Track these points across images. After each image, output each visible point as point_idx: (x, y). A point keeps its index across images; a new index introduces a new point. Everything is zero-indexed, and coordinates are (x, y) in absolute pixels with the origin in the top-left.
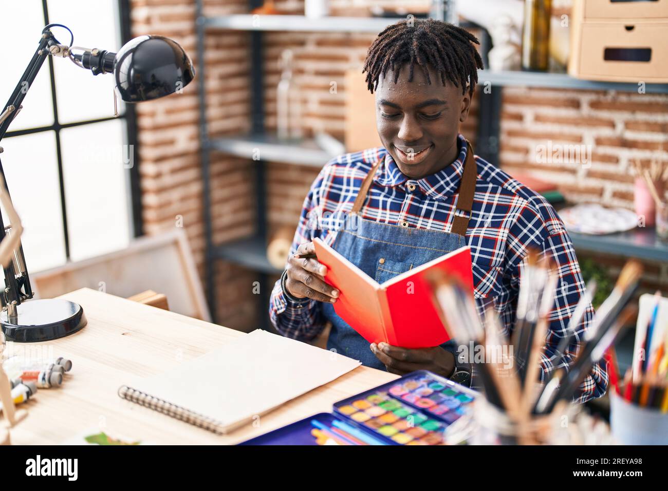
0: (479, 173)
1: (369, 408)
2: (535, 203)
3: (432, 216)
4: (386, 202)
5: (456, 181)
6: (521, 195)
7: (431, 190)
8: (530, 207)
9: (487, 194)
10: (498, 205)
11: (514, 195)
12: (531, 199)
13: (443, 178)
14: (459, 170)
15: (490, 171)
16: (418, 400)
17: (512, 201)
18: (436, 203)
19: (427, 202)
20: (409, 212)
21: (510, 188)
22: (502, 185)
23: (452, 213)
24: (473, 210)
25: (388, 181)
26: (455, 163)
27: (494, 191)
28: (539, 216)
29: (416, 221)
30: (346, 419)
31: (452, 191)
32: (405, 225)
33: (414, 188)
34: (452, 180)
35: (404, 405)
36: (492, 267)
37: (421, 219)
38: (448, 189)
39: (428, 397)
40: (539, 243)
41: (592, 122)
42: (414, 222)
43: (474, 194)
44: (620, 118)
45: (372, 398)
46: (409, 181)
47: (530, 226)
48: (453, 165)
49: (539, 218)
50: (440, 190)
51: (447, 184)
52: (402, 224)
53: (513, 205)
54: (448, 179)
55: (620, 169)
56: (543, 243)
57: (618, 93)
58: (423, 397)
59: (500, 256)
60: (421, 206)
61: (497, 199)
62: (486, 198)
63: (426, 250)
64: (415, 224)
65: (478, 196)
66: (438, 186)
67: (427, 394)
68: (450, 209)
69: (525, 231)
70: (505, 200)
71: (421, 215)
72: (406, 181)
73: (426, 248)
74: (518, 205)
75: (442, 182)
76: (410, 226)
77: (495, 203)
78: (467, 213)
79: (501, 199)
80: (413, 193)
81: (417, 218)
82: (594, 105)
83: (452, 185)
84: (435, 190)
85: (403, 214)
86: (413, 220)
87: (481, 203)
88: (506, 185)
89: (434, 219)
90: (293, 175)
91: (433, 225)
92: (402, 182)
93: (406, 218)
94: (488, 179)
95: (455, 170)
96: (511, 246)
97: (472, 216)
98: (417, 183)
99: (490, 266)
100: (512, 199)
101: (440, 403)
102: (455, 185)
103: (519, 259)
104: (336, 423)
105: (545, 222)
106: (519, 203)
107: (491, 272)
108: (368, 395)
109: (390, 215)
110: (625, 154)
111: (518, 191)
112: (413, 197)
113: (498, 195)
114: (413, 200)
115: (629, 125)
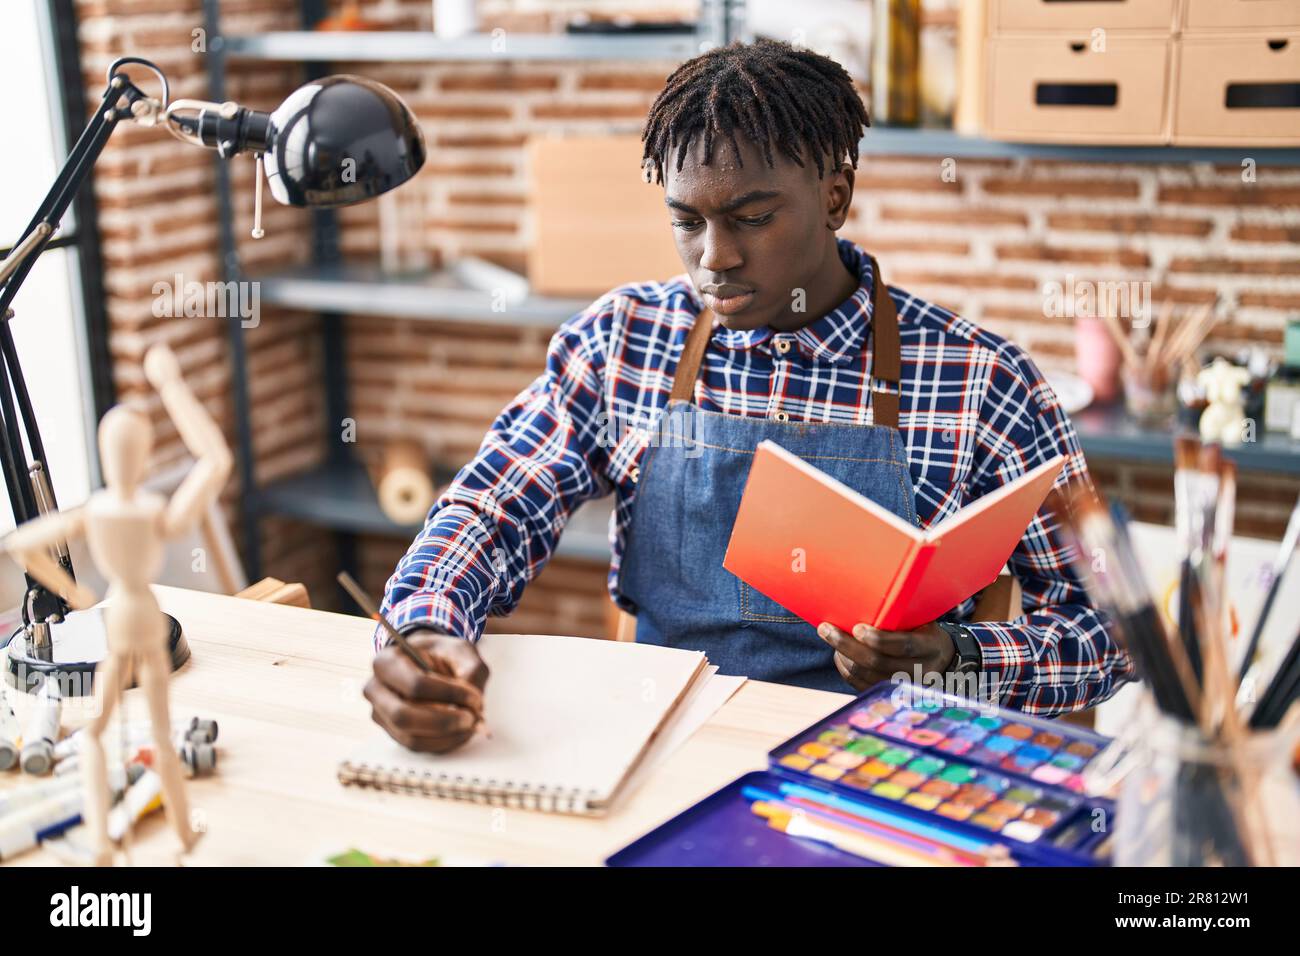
0: (899, 311)
1: (832, 754)
2: (1009, 356)
3: (830, 395)
4: (739, 376)
5: (861, 328)
6: (983, 344)
7: (821, 349)
8: (1003, 364)
9: (922, 347)
10: (945, 366)
11: (969, 344)
12: (1001, 349)
13: (840, 323)
14: (866, 306)
15: (916, 306)
16: (909, 734)
17: (968, 355)
18: (834, 371)
19: (816, 370)
20: (786, 393)
21: (960, 332)
22: (944, 328)
23: (865, 388)
24: (902, 378)
25: (735, 339)
26: (858, 293)
27: (932, 340)
28: (1019, 378)
29: (801, 409)
30: (803, 777)
31: (858, 347)
32: (781, 417)
33: (788, 347)
34: (855, 326)
35: (891, 745)
36: (954, 484)
37: (810, 403)
38: (849, 343)
39: (922, 725)
40: (1027, 427)
41: (986, 218)
42: (798, 411)
43: (900, 349)
44: (1037, 208)
45: (826, 737)
46: (777, 335)
47: (1007, 399)
48: (854, 297)
49: (1021, 384)
50: (836, 345)
51: (847, 334)
52: (777, 417)
53: (973, 361)
54: (848, 324)
55: (1040, 300)
56: (1033, 427)
57: (1035, 163)
58: (915, 727)
59: (966, 461)
60: (807, 379)
61: (941, 354)
62: (920, 354)
63: (836, 461)
64: (800, 414)
65: (907, 353)
66: (831, 339)
67: (919, 722)
68: (859, 381)
69: (1000, 409)
70: (956, 355)
71: (810, 396)
72: (772, 337)
73: (835, 458)
74: (982, 362)
75: (838, 332)
76: (792, 418)
77: (939, 360)
78: (892, 384)
79: (948, 354)
80: (787, 356)
81: (803, 402)
82: (992, 187)
83: (855, 335)
84: (828, 347)
85: (776, 399)
86: (796, 407)
87: (914, 364)
88: (952, 327)
89: (834, 401)
91: (834, 414)
92: (763, 339)
93: (782, 406)
94: (917, 321)
95: (858, 307)
96: (980, 440)
97: (903, 389)
98: (794, 337)
99: (950, 482)
100: (967, 352)
101: (951, 735)
102: (860, 335)
103: (998, 461)
104: (786, 788)
105: (1031, 389)
106: (981, 357)
107: (953, 492)
108: (819, 734)
109: (749, 400)
110: (1050, 273)
111: (974, 336)
112: (790, 364)
113: (941, 348)
114: (790, 370)
115: (1054, 221)
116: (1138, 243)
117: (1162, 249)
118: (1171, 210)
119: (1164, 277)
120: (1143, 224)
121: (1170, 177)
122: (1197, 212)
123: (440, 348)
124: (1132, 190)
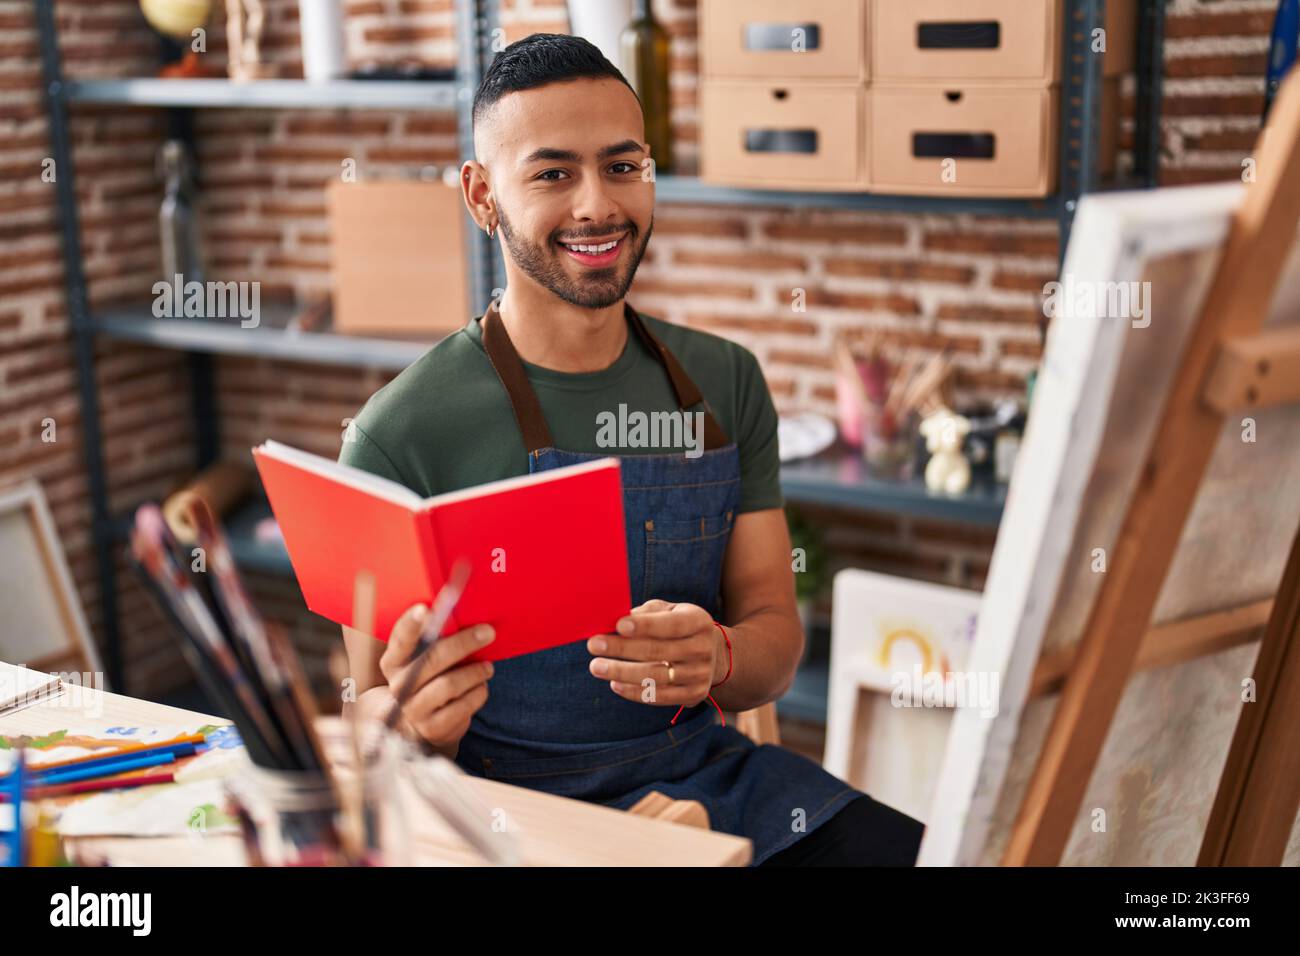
41: (770, 262)
44: (815, 253)
55: (820, 345)
82: (773, 231)
90: (262, 377)
110: (829, 319)
115: (832, 266)
116: (908, 290)
117: (931, 295)
118: (937, 257)
119: (935, 324)
120: (910, 271)
121: (934, 224)
122: (959, 259)
123: (296, 383)
124: (898, 236)
